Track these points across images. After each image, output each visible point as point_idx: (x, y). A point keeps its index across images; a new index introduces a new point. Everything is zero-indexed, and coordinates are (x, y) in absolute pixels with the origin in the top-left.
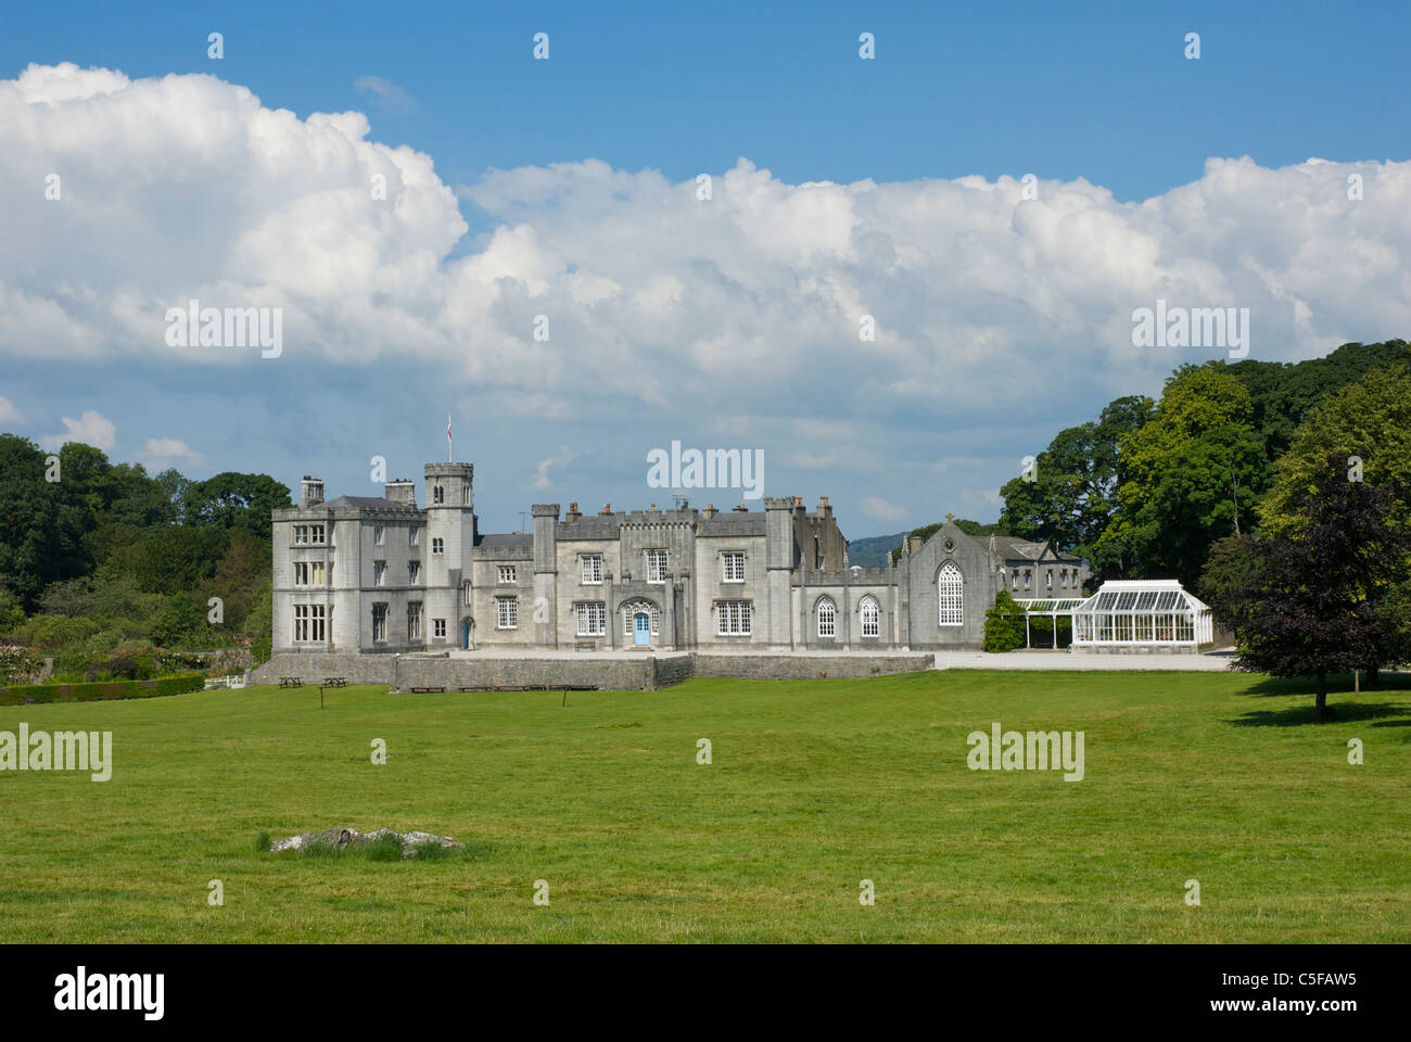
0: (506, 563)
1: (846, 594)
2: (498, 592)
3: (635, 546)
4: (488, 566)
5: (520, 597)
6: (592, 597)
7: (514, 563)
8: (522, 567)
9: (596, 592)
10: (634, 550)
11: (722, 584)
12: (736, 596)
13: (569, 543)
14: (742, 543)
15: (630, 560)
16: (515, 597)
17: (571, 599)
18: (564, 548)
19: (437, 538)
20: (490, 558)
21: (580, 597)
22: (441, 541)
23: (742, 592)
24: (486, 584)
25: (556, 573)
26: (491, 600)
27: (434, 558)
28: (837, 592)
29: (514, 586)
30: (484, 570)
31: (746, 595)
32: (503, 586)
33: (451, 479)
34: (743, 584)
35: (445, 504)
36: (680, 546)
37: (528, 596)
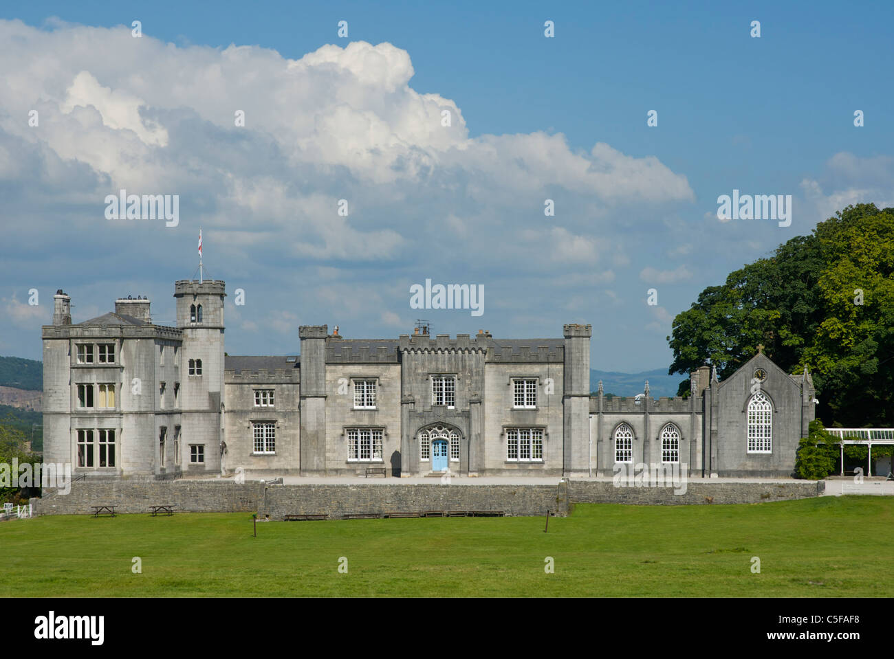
0: (264, 387)
1: (646, 421)
2: (254, 416)
3: (420, 371)
4: (242, 388)
5: (280, 421)
6: (366, 422)
7: (273, 387)
8: (282, 390)
9: (371, 417)
10: (418, 374)
11: (513, 410)
12: (529, 422)
13: (341, 367)
14: (536, 369)
15: (414, 385)
16: (275, 422)
17: (343, 424)
18: (334, 371)
19: (195, 359)
20: (246, 381)
21: (352, 422)
22: (199, 362)
23: (535, 419)
24: (239, 408)
25: (325, 397)
26: (246, 424)
27: (190, 379)
28: (636, 420)
29: (274, 411)
30: (237, 393)
31: (540, 421)
32: (260, 410)
33: (211, 297)
34: (536, 410)
35: (204, 323)
36: (471, 371)
37: (289, 420)
